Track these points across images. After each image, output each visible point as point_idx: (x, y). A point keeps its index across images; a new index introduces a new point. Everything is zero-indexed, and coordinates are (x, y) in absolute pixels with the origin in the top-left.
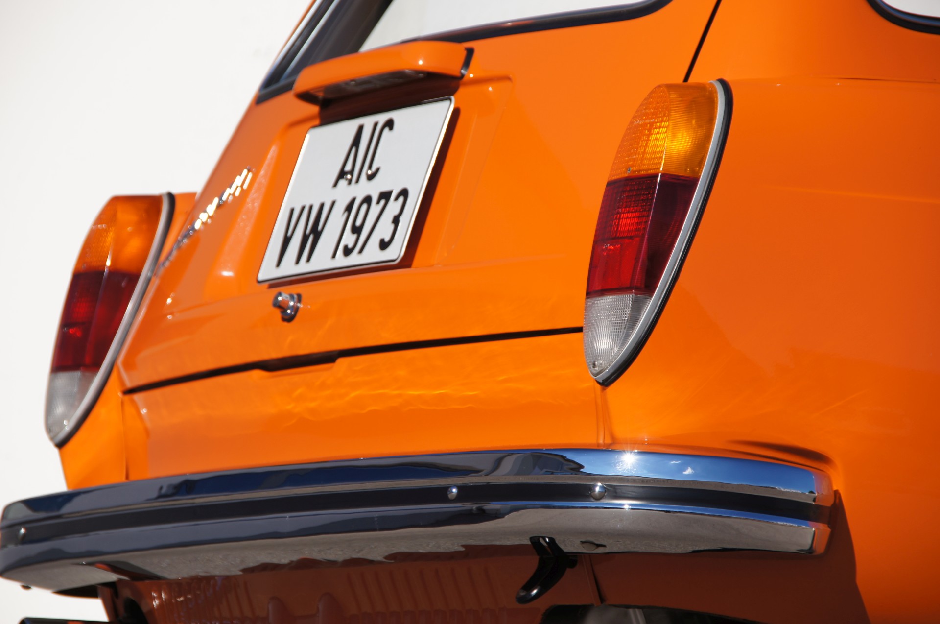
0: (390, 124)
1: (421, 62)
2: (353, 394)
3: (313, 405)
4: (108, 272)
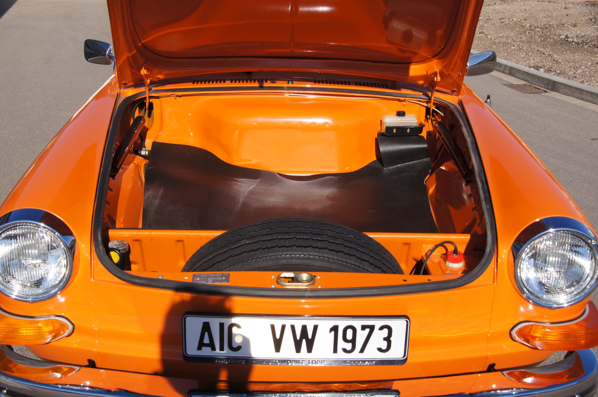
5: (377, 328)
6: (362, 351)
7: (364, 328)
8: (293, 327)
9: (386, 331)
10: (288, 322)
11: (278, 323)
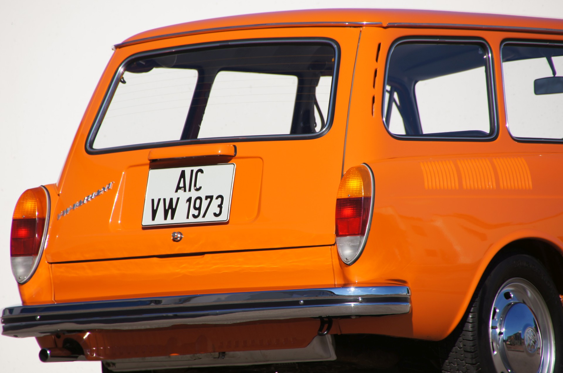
0: (201, 171)
1: (220, 152)
2: (214, 267)
3: (192, 270)
4: (38, 219)
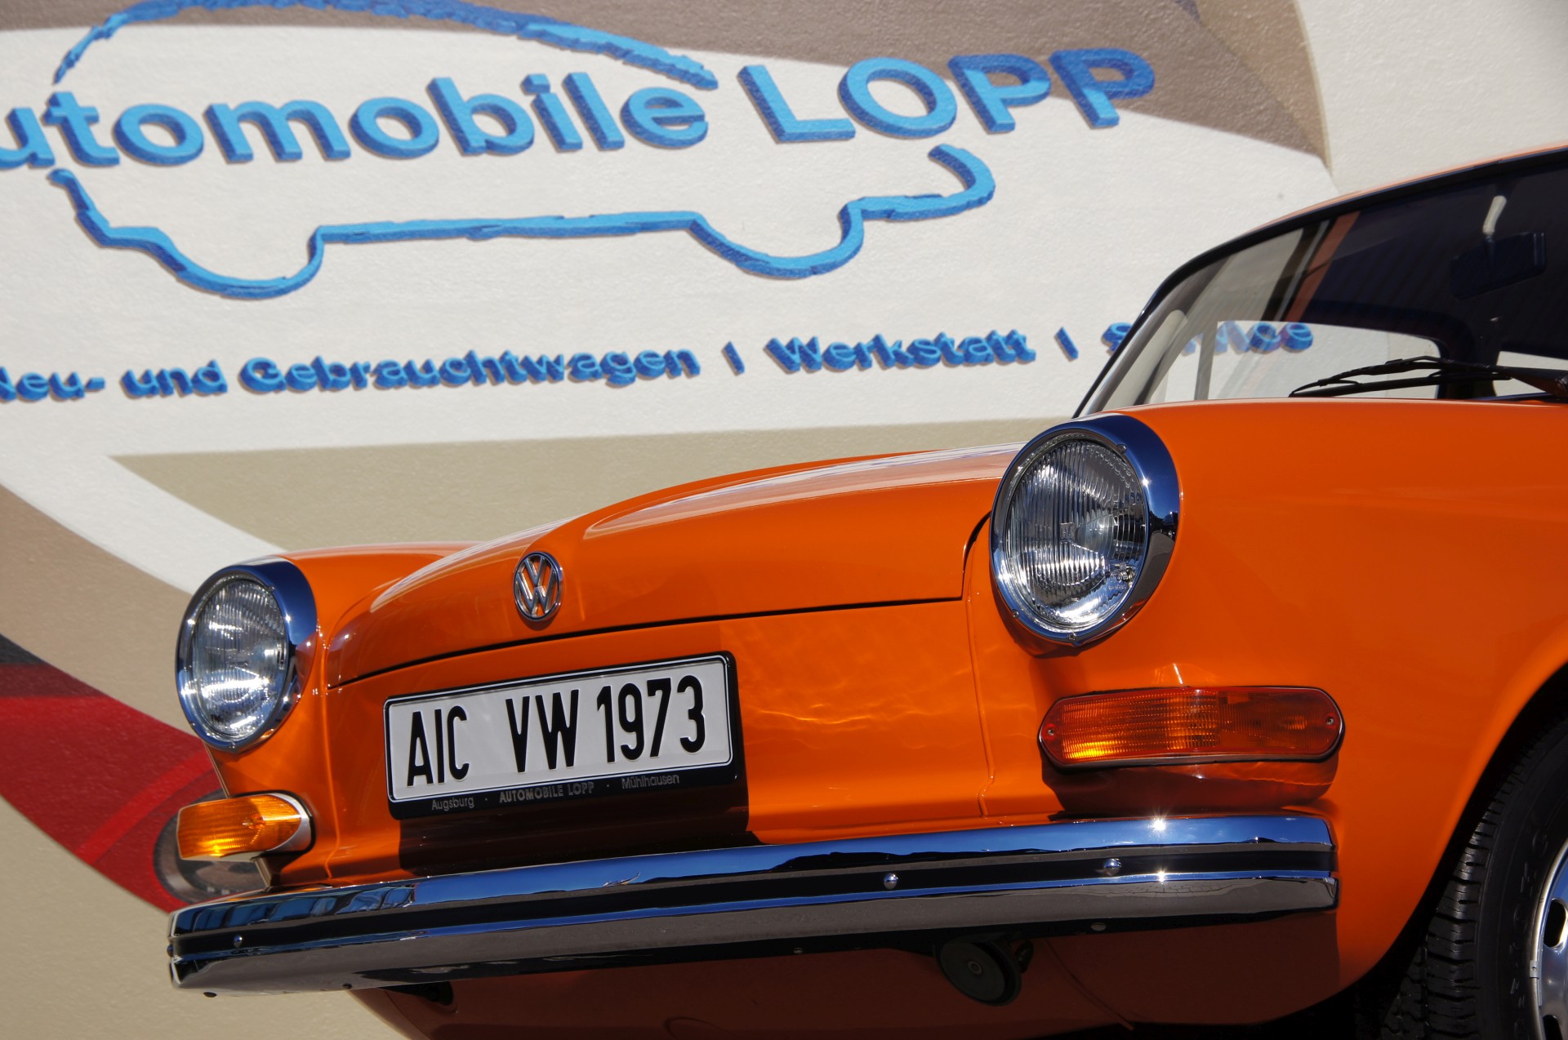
5: (674, 686)
6: (655, 752)
7: (653, 687)
8: (539, 699)
9: (690, 691)
10: (531, 692)
11: (517, 695)
